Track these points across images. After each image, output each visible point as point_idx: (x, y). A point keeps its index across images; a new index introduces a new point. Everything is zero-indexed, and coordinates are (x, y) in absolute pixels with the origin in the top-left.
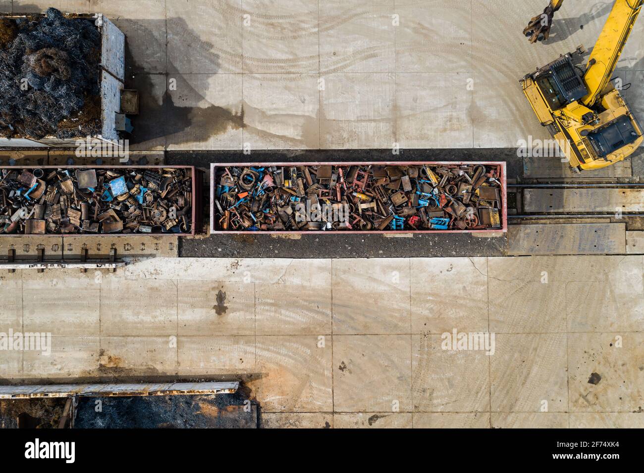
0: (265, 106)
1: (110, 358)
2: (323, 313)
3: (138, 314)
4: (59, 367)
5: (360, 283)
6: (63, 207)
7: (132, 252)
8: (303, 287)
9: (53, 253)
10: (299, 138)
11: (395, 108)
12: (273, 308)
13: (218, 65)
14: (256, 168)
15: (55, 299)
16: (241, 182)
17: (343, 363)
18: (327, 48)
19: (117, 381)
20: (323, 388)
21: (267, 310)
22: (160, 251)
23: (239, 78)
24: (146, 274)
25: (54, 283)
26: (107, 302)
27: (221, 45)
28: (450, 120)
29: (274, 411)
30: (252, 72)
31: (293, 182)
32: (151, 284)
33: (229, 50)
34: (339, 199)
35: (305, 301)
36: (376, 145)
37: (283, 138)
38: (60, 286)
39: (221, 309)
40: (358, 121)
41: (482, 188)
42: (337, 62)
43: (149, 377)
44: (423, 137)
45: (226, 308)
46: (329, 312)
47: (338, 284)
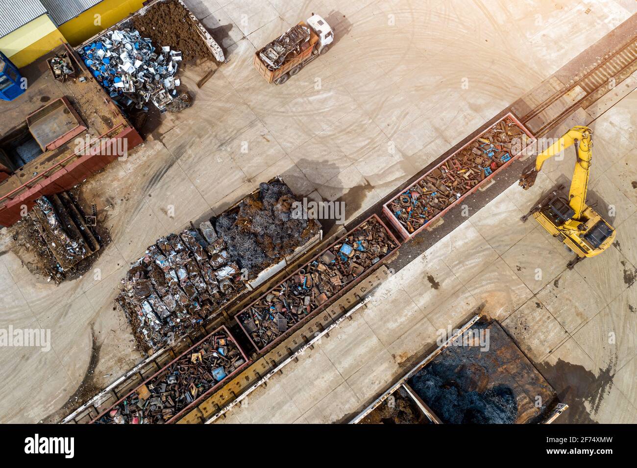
0: (376, 171)
1: (400, 356)
2: (487, 249)
3: (396, 320)
4: (377, 382)
5: (491, 221)
6: (327, 280)
7: (367, 290)
8: (466, 243)
9: (327, 322)
10: (404, 174)
11: (437, 129)
12: (461, 265)
13: (338, 168)
14: (405, 193)
15: (347, 346)
16: (403, 204)
17: (517, 266)
18: (383, 125)
19: (414, 365)
20: (519, 287)
21: (459, 268)
22: (381, 279)
23: (353, 167)
24: (384, 296)
25: (340, 338)
26: (375, 326)
27: (332, 158)
28: (465, 117)
29: (506, 317)
30: (357, 160)
31: (427, 187)
32: (390, 299)
33: (337, 157)
34: (454, 180)
35: (473, 249)
36: (442, 152)
37: (396, 180)
38: (344, 337)
39: (436, 285)
40: (425, 147)
41: (510, 130)
42: (392, 129)
43: (429, 350)
44: (460, 133)
45: (438, 283)
46: (489, 246)
47: (481, 230)
